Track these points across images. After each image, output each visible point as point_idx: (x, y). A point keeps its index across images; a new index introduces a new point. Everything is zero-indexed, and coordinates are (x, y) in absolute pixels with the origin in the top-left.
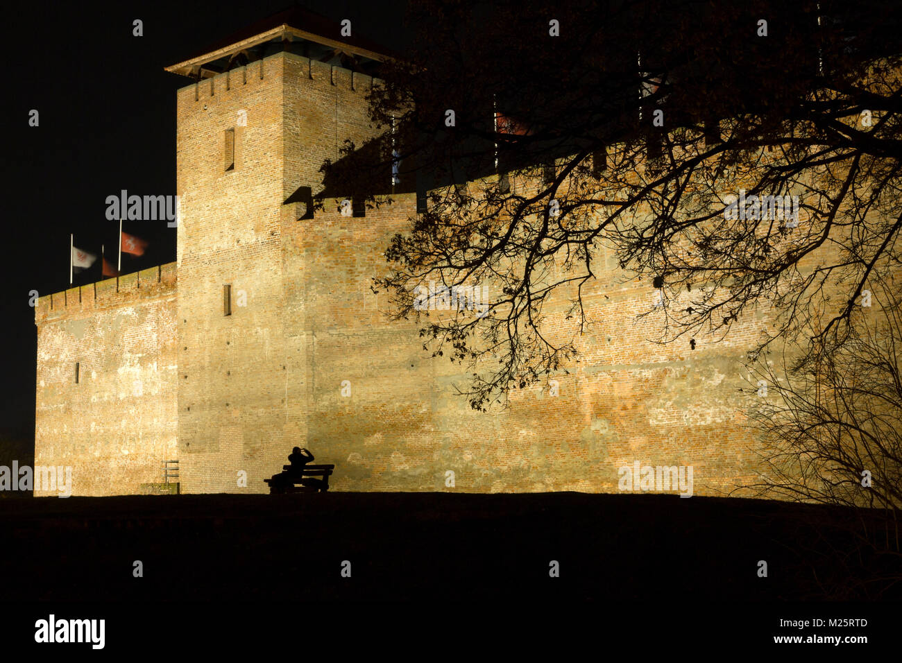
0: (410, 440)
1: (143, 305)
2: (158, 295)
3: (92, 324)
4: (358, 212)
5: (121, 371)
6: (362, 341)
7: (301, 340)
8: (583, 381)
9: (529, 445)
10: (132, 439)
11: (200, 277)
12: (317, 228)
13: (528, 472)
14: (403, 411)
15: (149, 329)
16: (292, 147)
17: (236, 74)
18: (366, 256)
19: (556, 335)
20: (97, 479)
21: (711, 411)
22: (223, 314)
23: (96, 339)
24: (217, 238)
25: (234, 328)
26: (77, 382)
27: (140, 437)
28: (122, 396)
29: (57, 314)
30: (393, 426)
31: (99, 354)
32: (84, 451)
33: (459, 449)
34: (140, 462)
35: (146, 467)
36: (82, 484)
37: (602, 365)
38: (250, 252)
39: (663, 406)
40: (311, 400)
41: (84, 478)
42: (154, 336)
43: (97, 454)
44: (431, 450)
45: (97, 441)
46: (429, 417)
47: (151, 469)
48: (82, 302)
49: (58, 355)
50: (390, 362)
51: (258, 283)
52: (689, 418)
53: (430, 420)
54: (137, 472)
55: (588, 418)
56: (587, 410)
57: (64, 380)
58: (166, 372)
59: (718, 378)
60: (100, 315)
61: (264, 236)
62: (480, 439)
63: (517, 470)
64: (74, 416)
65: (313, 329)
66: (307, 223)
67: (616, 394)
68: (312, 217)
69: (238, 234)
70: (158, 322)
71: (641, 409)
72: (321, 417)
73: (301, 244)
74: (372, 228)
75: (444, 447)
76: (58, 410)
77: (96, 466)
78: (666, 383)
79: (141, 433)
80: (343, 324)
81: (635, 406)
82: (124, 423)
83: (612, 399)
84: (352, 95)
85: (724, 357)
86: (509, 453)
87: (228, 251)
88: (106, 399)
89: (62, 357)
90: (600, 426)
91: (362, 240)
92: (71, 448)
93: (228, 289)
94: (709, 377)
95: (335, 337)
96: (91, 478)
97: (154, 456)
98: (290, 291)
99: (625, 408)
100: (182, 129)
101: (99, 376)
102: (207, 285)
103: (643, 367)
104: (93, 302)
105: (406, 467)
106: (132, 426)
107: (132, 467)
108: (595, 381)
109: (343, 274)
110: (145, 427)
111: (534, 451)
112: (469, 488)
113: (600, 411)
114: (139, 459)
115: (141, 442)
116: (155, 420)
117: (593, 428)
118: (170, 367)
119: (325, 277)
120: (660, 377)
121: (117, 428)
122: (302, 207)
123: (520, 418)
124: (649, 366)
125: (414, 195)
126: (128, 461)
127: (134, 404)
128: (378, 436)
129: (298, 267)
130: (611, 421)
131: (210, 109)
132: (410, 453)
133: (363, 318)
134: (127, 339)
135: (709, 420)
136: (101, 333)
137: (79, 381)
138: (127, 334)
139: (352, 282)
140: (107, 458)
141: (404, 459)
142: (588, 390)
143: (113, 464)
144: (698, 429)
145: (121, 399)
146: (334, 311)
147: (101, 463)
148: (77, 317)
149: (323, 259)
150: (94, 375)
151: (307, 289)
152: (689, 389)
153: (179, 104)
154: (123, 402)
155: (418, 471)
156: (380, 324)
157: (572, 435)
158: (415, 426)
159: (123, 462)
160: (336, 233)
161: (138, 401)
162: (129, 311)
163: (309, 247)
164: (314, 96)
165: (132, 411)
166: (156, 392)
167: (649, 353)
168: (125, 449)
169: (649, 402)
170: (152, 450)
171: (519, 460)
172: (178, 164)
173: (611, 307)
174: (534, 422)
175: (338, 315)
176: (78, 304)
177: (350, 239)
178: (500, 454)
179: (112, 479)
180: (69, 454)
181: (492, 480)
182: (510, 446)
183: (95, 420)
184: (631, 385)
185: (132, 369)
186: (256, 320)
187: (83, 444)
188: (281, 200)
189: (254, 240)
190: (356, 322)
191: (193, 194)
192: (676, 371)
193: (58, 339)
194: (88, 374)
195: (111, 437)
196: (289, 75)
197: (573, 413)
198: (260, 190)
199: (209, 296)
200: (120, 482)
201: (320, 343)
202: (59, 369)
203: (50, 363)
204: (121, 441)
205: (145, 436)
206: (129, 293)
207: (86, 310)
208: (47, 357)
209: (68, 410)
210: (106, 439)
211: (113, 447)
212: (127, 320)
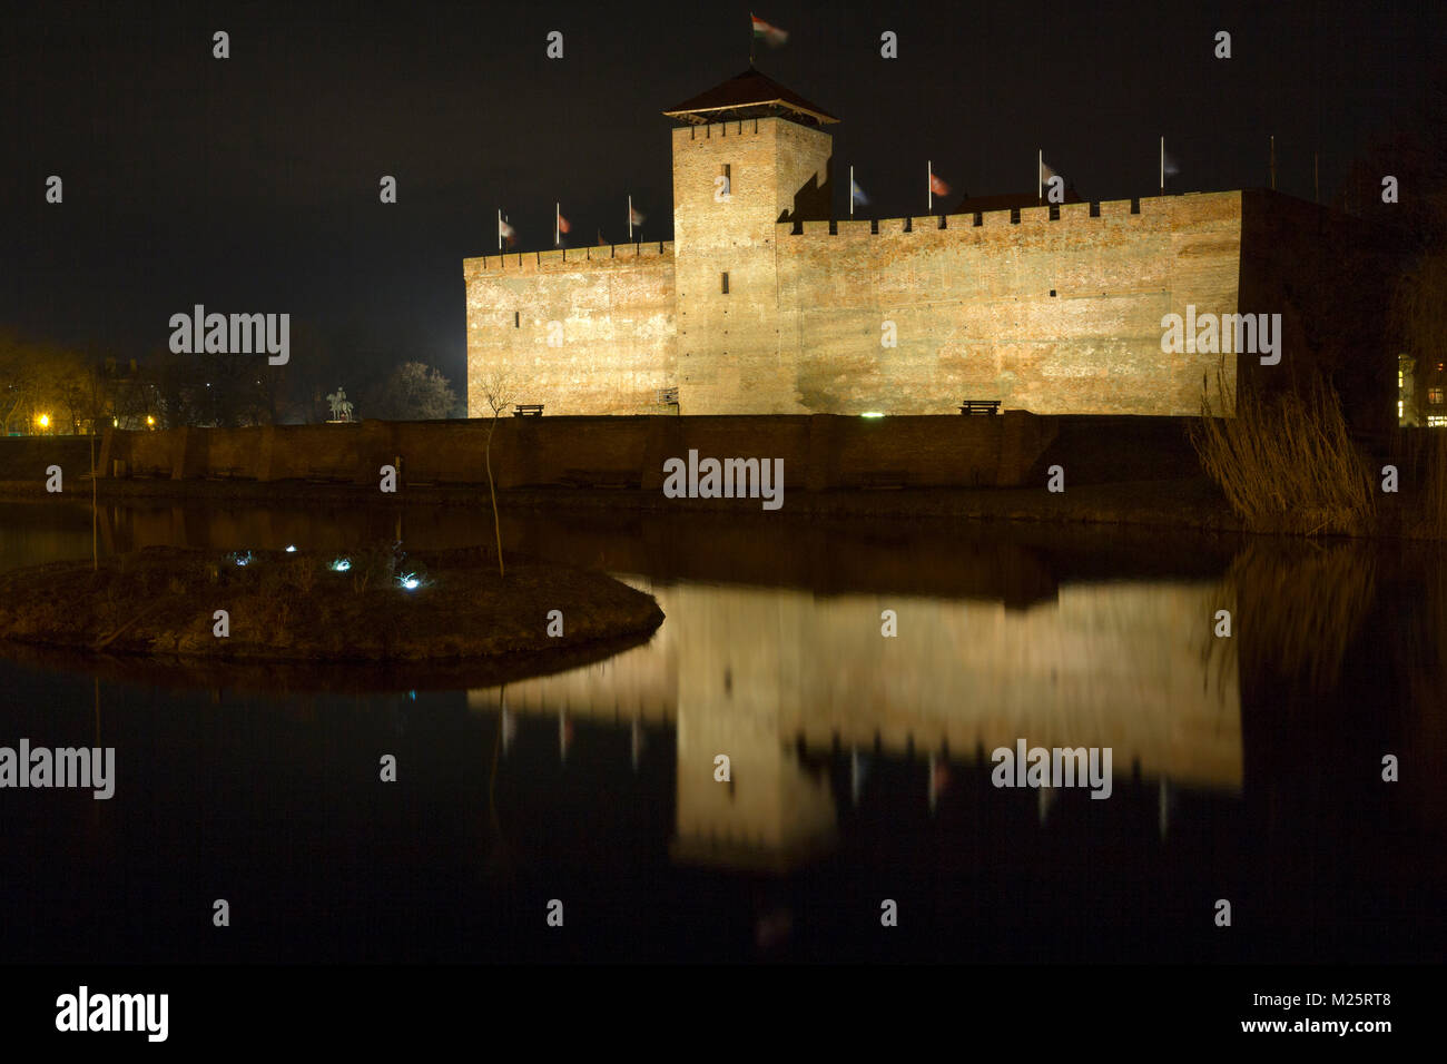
0: (865, 379)
1: (594, 273)
3: (534, 284)
4: (833, 231)
5: (568, 321)
6: (834, 316)
7: (792, 314)
8: (996, 347)
9: (955, 385)
10: (583, 372)
11: (698, 265)
12: (806, 241)
13: (953, 401)
14: (860, 362)
15: (601, 291)
16: (780, 184)
17: (732, 127)
18: (838, 261)
19: (977, 320)
21: (1085, 369)
22: (721, 292)
23: (539, 295)
24: (714, 238)
25: (732, 302)
26: (517, 325)
27: (592, 370)
29: (491, 273)
30: (854, 371)
31: (543, 307)
33: (900, 386)
34: (593, 388)
35: (600, 392)
37: (1010, 339)
38: (746, 253)
39: (1052, 365)
40: (800, 353)
42: (607, 297)
43: (544, 382)
44: (879, 385)
45: (543, 372)
46: (877, 366)
47: (606, 393)
48: (523, 266)
49: (493, 305)
50: (853, 330)
51: (754, 273)
52: (1069, 372)
53: (877, 367)
54: (591, 396)
55: (999, 370)
56: (999, 365)
57: (502, 324)
58: (620, 324)
59: (1090, 351)
60: (543, 278)
61: (759, 242)
62: (917, 380)
63: (945, 400)
64: (515, 352)
65: (802, 308)
66: (799, 237)
67: (1020, 356)
68: (802, 233)
69: (734, 239)
70: (610, 287)
71: (1037, 366)
72: (807, 363)
73: (794, 250)
74: (842, 243)
75: (889, 384)
76: (495, 347)
77: (543, 391)
78: (1055, 352)
79: (593, 368)
80: (823, 305)
81: (1033, 364)
82: (574, 360)
83: (1017, 360)
84: (805, 144)
85: (1094, 339)
86: (939, 389)
87: (725, 250)
89: (498, 306)
90: (1008, 375)
91: (835, 250)
93: (725, 277)
94: (1085, 349)
95: (816, 313)
97: (608, 385)
98: (784, 282)
99: (1026, 365)
100: (678, 158)
101: (544, 323)
102: (705, 270)
103: (1040, 342)
104: (536, 266)
105: (861, 396)
106: (583, 362)
107: (584, 392)
108: (1005, 348)
109: (823, 272)
111: (959, 389)
112: (907, 411)
113: (1008, 366)
115: (593, 374)
117: (1002, 376)
118: (625, 321)
119: (811, 274)
120: (1051, 349)
121: (565, 363)
122: (790, 226)
123: (948, 368)
124: (1044, 342)
125: (870, 222)
126: (580, 388)
127: (585, 346)
128: (843, 377)
129: (791, 266)
130: (1016, 373)
131: (706, 148)
132: (864, 388)
133: (835, 301)
134: (576, 296)
135: (1083, 374)
136: (544, 291)
137: (521, 325)
138: (574, 294)
139: (830, 277)
140: (555, 385)
141: (860, 391)
142: (999, 355)
143: (561, 389)
144: (1075, 379)
146: (816, 296)
147: (548, 388)
148: (515, 277)
149: (810, 262)
150: (537, 322)
151: (799, 280)
152: (1071, 356)
153: (674, 140)
155: (869, 400)
156: (846, 305)
157: (987, 380)
158: (868, 371)
160: (818, 245)
161: (589, 345)
162: (578, 276)
163: (800, 253)
164: (789, 146)
165: (583, 351)
167: (1045, 334)
168: (575, 378)
169: (1044, 362)
170: (606, 380)
171: (947, 394)
172: (675, 183)
173: (1019, 305)
174: (959, 371)
175: (819, 299)
176: (518, 267)
177: (827, 249)
178: (932, 390)
179: (561, 400)
181: (925, 405)
182: (940, 385)
183: (540, 357)
184: (1031, 352)
185: (582, 320)
186: (752, 297)
188: (775, 219)
189: (750, 244)
190: (831, 304)
191: (691, 206)
192: (1062, 345)
193: (492, 293)
194: (531, 321)
195: (559, 370)
196: (778, 133)
197: (988, 367)
198: (756, 211)
199: (708, 278)
200: (571, 403)
201: (806, 316)
202: (494, 316)
203: (484, 311)
204: (571, 373)
205: (598, 370)
206: (578, 263)
207: (528, 272)
208: (479, 306)
209: (508, 348)
210: (554, 371)
211: (562, 377)
212: (574, 283)
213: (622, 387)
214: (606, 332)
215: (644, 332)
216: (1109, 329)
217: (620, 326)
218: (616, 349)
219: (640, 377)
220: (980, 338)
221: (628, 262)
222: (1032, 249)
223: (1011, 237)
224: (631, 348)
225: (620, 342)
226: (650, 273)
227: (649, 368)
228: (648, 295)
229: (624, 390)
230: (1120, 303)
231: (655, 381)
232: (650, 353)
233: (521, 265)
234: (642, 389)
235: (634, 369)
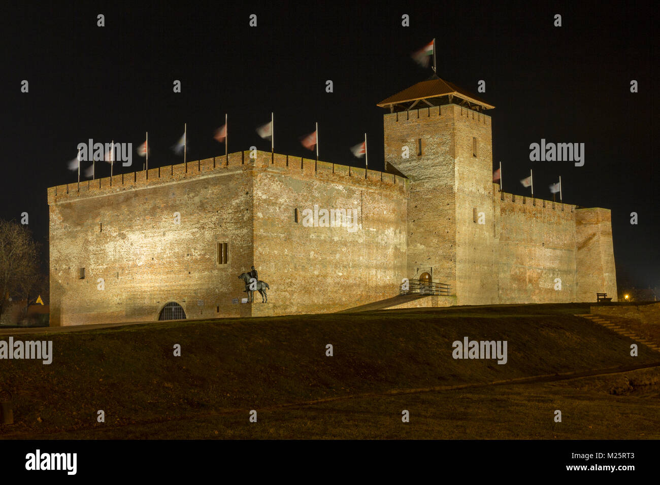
1: (351, 187)
2: (365, 186)
3: (309, 186)
8: (527, 270)
10: (344, 267)
15: (355, 203)
20: (317, 289)
23: (312, 197)
26: (296, 221)
27: (350, 266)
28: (336, 239)
29: (277, 169)
32: (304, 268)
34: (351, 281)
35: (355, 284)
36: (303, 292)
37: (531, 266)
38: (482, 197)
39: (542, 281)
41: (305, 288)
42: (359, 209)
43: (316, 273)
45: (316, 264)
48: (304, 170)
49: (277, 198)
51: (485, 212)
52: (546, 285)
54: (350, 287)
55: (528, 283)
56: (527, 280)
57: (284, 217)
59: (551, 275)
60: (317, 183)
61: (486, 193)
64: (295, 245)
67: (533, 276)
71: (538, 282)
76: (279, 237)
77: (316, 281)
78: (543, 275)
79: (351, 264)
82: (338, 256)
83: (533, 278)
85: (552, 269)
87: (475, 193)
88: (322, 238)
89: (281, 200)
92: (292, 266)
96: (311, 288)
97: (361, 278)
99: (535, 281)
102: (467, 205)
106: (344, 258)
107: (345, 283)
108: (530, 271)
110: (354, 261)
113: (530, 281)
114: (350, 279)
115: (351, 269)
116: (361, 258)
118: (371, 229)
121: (332, 258)
126: (342, 280)
127: (346, 245)
130: (532, 284)
134: (339, 205)
135: (550, 287)
136: (316, 194)
137: (299, 222)
138: (338, 201)
140: (325, 276)
142: (528, 274)
143: (329, 280)
144: (548, 289)
145: (335, 240)
147: (320, 278)
148: (296, 177)
154: (337, 242)
157: (525, 288)
159: (337, 280)
161: (349, 245)
162: (341, 187)
165: (344, 249)
166: (362, 241)
168: (339, 272)
170: (360, 275)
171: (513, 295)
173: (533, 249)
174: (516, 282)
176: (300, 169)
178: (508, 292)
179: (329, 290)
180: (291, 270)
182: (511, 289)
183: (314, 251)
184: (536, 274)
186: (484, 228)
187: (303, 265)
188: (492, 180)
189: (483, 193)
191: (462, 159)
192: (544, 272)
193: (276, 187)
195: (327, 263)
197: (525, 281)
198: (486, 172)
200: (336, 292)
202: (277, 208)
203: (268, 202)
204: (336, 267)
205: (354, 266)
206: (343, 177)
207: (307, 175)
208: (264, 197)
209: (288, 239)
210: (324, 264)
211: (330, 270)
212: (338, 192)
213: (369, 280)
214: (360, 236)
215: (382, 240)
216: (556, 265)
217: (368, 233)
218: (364, 251)
219: (380, 274)
220: (523, 264)
221: (376, 185)
222: (539, 220)
223: (533, 213)
224: (375, 251)
225: (368, 245)
226: (386, 196)
227: (384, 267)
228: (385, 212)
229: (370, 284)
230: (558, 252)
231: (388, 278)
232: (385, 256)
233: (302, 168)
234: (381, 284)
235: (377, 267)
